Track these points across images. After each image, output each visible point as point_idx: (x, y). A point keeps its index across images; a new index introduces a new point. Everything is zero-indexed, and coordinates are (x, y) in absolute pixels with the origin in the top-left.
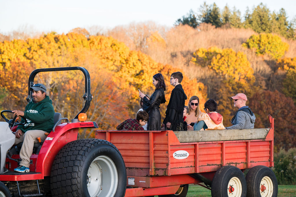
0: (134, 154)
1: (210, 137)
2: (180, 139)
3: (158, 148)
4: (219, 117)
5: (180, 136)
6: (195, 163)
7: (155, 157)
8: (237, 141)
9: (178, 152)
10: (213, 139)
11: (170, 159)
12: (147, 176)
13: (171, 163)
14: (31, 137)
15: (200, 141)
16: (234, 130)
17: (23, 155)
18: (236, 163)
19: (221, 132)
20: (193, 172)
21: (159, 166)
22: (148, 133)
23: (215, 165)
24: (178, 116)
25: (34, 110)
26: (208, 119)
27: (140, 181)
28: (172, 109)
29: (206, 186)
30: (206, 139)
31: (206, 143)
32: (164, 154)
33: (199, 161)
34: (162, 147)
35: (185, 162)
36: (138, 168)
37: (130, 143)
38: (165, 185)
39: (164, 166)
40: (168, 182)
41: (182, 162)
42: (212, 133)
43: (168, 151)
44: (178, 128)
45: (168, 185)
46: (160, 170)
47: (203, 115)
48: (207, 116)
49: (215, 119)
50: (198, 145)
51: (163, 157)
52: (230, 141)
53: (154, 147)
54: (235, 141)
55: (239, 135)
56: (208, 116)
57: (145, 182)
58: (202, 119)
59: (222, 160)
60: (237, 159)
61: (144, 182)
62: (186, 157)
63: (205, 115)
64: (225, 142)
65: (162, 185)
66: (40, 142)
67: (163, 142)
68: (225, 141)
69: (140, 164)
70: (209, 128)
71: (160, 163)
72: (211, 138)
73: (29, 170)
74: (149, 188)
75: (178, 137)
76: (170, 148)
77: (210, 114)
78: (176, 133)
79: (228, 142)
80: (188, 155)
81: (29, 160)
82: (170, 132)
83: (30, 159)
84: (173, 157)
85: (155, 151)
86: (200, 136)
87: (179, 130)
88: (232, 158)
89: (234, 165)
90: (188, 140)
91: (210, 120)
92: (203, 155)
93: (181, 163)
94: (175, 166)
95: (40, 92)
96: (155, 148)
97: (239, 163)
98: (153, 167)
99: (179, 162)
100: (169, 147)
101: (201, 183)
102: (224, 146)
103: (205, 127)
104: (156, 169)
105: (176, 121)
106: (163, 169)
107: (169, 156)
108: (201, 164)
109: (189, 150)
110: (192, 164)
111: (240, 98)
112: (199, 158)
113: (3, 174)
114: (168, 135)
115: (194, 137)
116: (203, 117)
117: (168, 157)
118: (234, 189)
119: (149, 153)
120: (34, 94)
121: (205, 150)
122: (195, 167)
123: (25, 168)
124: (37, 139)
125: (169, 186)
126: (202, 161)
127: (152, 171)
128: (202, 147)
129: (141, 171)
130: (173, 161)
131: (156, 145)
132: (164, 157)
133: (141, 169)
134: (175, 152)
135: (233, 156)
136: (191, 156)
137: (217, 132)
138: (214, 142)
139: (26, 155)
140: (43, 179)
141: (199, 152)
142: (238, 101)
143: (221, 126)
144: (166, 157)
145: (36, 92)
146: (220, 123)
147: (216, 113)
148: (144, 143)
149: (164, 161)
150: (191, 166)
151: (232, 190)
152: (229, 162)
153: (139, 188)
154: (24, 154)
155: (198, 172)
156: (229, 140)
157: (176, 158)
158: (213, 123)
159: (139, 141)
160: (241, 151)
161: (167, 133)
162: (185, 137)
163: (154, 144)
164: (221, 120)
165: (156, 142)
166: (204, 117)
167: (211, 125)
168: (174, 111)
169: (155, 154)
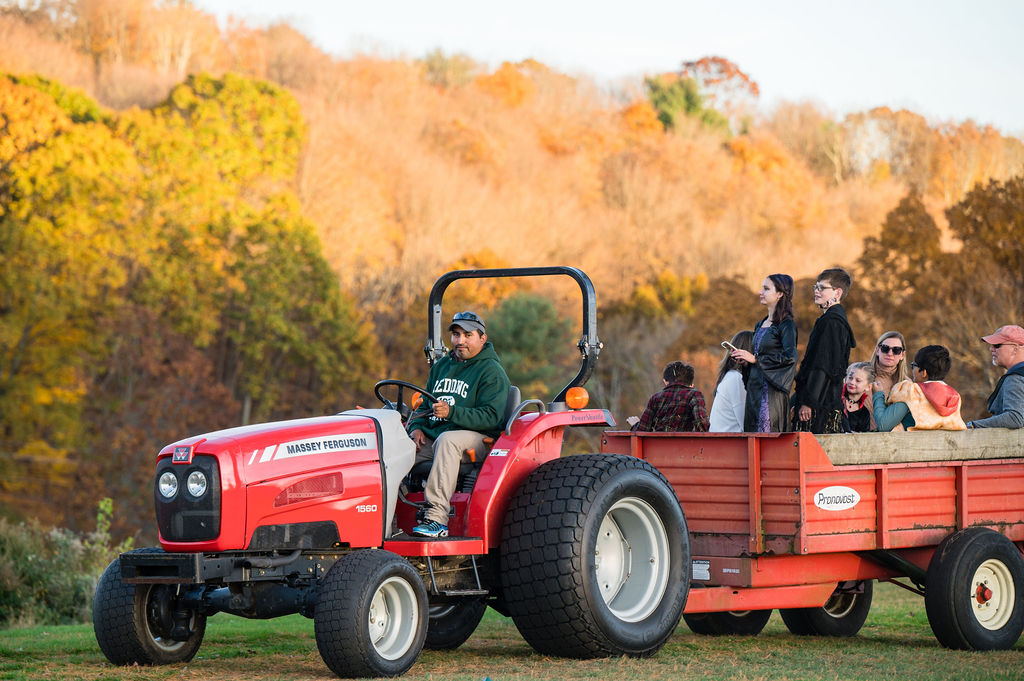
0: (708, 496)
1: (923, 450)
2: (832, 456)
3: (771, 479)
4: (949, 396)
5: (832, 447)
6: (879, 520)
7: (764, 504)
8: (1004, 461)
9: (828, 492)
10: (929, 455)
11: (804, 509)
12: (743, 555)
13: (808, 521)
14: (452, 448)
15: (892, 459)
16: (995, 429)
17: (434, 493)
18: (1003, 524)
19: (953, 436)
20: (872, 546)
21: (776, 529)
22: (746, 438)
23: (937, 527)
24: (831, 393)
25: (455, 380)
26: (920, 400)
27: (725, 571)
28: (818, 369)
29: (915, 587)
30: (910, 454)
31: (909, 467)
32: (787, 496)
33: (890, 517)
34: (783, 478)
35: (848, 519)
36: (718, 535)
37: (695, 465)
38: (794, 581)
39: (789, 529)
40: (803, 573)
41: (841, 519)
42: (926, 437)
43: (798, 487)
44: (829, 424)
45: (804, 581)
46: (776, 542)
47: (906, 387)
48: (915, 389)
49: (941, 402)
50: (885, 472)
51: (785, 504)
52: (982, 462)
53: (761, 476)
54: (998, 462)
55: (1011, 444)
56: (919, 390)
57: (737, 571)
58: (902, 399)
59: (958, 514)
60: (1006, 511)
61: (734, 571)
62: (851, 505)
63: (912, 389)
64: (966, 463)
65: (785, 581)
66: (473, 461)
67: (785, 463)
68: (967, 460)
69: (723, 522)
70: (917, 424)
71: (778, 521)
72: (925, 452)
73: (447, 532)
74: (749, 587)
75: (828, 451)
76: (804, 481)
77: (926, 386)
78: (821, 438)
79: (975, 463)
80: (857, 498)
81: (448, 507)
82: (805, 437)
83: (451, 504)
84: (813, 503)
85: (764, 489)
86: (893, 447)
87: (833, 432)
88: (988, 509)
89: (996, 528)
90: (856, 457)
91: (925, 401)
92: (900, 499)
93: (837, 522)
94: (819, 528)
95: (475, 333)
96: (764, 479)
97: (1011, 525)
98: (759, 531)
99: (831, 519)
100: (803, 477)
101: (898, 580)
102: (965, 474)
103: (908, 421)
104: (768, 538)
105: (824, 404)
106: (786, 537)
107: (803, 502)
108: (897, 523)
109: (861, 486)
110: (870, 525)
111: (1007, 338)
112: (887, 510)
113: (391, 539)
114: (798, 445)
115: (873, 451)
116: (904, 392)
117: (799, 505)
118: (990, 592)
119: (748, 493)
120: (462, 339)
121: (907, 486)
122: (878, 531)
123: (438, 527)
124: (465, 453)
125: (806, 584)
126: (898, 516)
127: (755, 543)
128: (900, 476)
129: (728, 542)
130: (813, 516)
131: (766, 472)
132: (790, 504)
133: (728, 536)
134: (820, 492)
135: (994, 504)
136: (867, 501)
137: (942, 436)
138: (932, 464)
139: (440, 494)
140: (487, 552)
141: (887, 493)
142: (1003, 347)
143: (956, 419)
144: (793, 504)
145: (467, 334)
146: (951, 413)
147: (942, 385)
148: (733, 466)
149: (790, 515)
150: (867, 531)
151: (984, 595)
152: (979, 519)
153: (722, 589)
154: (437, 490)
155: (886, 546)
156: (979, 459)
157: (824, 506)
158: (933, 411)
159: (721, 462)
160: (1015, 490)
161: (795, 440)
162: (849, 450)
163: (762, 469)
164: (956, 404)
165: (768, 463)
166: (909, 392)
167: (924, 416)
168: (823, 376)
169: (764, 497)
